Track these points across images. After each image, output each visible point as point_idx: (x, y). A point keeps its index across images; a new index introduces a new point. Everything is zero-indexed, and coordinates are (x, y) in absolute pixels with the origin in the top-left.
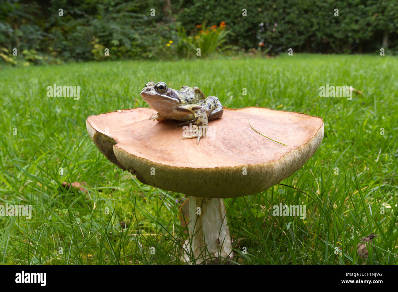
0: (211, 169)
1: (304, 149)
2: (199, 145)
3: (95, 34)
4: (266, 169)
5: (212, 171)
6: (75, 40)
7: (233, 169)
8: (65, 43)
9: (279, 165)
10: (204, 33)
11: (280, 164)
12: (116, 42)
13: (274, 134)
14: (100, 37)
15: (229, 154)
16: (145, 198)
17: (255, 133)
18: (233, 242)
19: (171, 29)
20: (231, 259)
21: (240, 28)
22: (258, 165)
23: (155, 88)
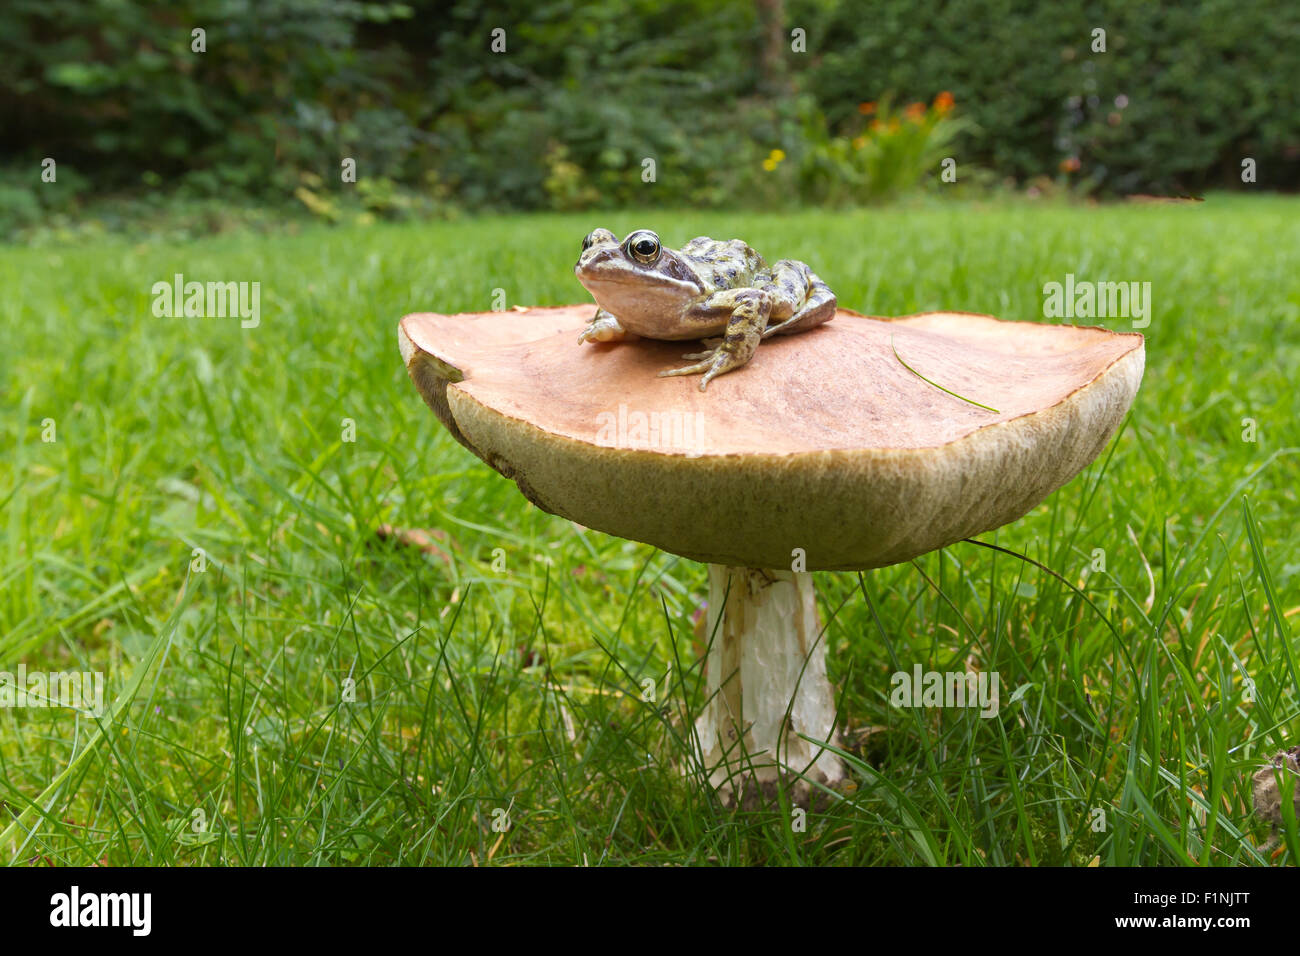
0: (714, 461)
1: (1052, 423)
2: (707, 394)
3: (558, 134)
4: (895, 468)
5: (717, 467)
6: (502, 151)
7: (783, 463)
8: (472, 160)
9: (945, 462)
10: (884, 131)
11: (949, 460)
12: (614, 157)
13: (967, 379)
14: (571, 143)
15: (796, 425)
16: (609, 587)
17: (905, 374)
18: (846, 734)
19: (780, 118)
20: (830, 787)
21: (1004, 112)
22: (867, 455)
23: (624, 249)
